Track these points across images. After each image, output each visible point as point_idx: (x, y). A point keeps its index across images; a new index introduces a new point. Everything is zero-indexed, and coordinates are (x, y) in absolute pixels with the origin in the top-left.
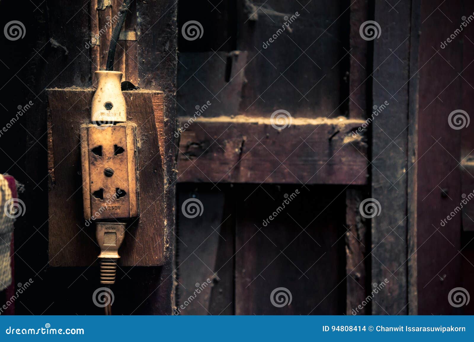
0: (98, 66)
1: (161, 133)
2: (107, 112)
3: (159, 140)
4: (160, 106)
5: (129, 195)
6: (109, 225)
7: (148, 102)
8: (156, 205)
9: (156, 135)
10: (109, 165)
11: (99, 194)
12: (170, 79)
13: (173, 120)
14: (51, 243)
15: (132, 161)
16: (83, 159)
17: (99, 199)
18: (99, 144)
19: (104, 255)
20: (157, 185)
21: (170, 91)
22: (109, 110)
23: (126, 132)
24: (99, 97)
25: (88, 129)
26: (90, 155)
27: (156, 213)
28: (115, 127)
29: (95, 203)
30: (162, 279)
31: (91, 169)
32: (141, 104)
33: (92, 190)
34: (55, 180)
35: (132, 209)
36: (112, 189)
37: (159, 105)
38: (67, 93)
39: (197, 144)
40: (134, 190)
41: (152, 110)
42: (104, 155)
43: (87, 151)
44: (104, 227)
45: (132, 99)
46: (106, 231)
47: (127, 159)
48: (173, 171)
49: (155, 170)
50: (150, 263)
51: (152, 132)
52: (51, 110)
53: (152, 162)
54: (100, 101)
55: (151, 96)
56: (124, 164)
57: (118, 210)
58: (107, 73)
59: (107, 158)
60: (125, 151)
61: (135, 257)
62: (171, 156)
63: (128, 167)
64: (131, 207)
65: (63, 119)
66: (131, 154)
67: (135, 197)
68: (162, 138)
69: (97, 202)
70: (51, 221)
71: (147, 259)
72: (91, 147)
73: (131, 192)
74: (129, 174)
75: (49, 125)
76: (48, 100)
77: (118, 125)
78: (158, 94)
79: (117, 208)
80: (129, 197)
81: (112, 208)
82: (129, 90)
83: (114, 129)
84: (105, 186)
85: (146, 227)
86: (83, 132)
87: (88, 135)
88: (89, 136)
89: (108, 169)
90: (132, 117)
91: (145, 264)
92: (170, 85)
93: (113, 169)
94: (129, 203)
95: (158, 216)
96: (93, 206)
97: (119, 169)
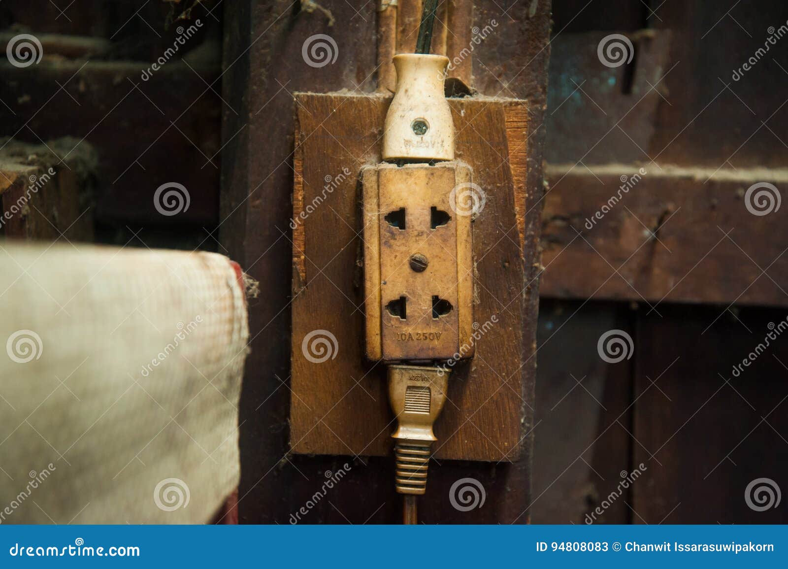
0: (392, 49)
1: (521, 185)
2: (418, 138)
3: (516, 200)
4: (519, 130)
5: (458, 311)
6: (417, 371)
7: (496, 121)
8: (505, 336)
9: (511, 189)
10: (419, 248)
11: (398, 306)
12: (537, 77)
13: (538, 162)
14: (296, 405)
15: (466, 241)
16: (367, 235)
17: (398, 316)
18: (401, 204)
19: (404, 433)
20: (509, 293)
21: (534, 102)
22: (421, 136)
23: (455, 181)
24: (401, 108)
25: (378, 173)
26: (381, 227)
27: (506, 353)
28: (432, 169)
29: (390, 325)
30: (509, 490)
31: (384, 256)
32: (482, 124)
33: (383, 298)
34: (306, 278)
35: (463, 340)
36: (424, 297)
37: (518, 128)
38: (335, 102)
39: (563, 219)
40: (469, 301)
41: (504, 137)
42: (409, 228)
43: (375, 218)
44: (407, 375)
45: (463, 115)
46: (411, 383)
47: (456, 236)
48: (536, 267)
49: (506, 262)
50: (492, 455)
51: (503, 184)
52: (302, 135)
53: (500, 244)
54: (403, 117)
55: (503, 108)
56: (450, 246)
57: (436, 342)
58: (419, 59)
59: (416, 233)
60: (452, 219)
61: (462, 442)
62: (533, 236)
63: (457, 252)
64: (461, 335)
65: (324, 153)
66: (464, 227)
67: (471, 316)
68: (521, 195)
69: (392, 323)
70: (297, 360)
71: (487, 445)
72: (385, 210)
73: (463, 306)
74: (459, 267)
75: (298, 166)
76: (297, 115)
77: (438, 165)
78: (517, 104)
79: (433, 337)
80: (458, 314)
81: (424, 336)
82: (457, 96)
83: (432, 174)
84: (411, 291)
85: (484, 379)
86: (368, 179)
87: (378, 186)
88: (381, 187)
89: (418, 256)
90: (461, 152)
91: (481, 457)
92: (535, 88)
93: (428, 256)
94: (458, 327)
95: (510, 358)
96: (386, 331)
97: (440, 258)
